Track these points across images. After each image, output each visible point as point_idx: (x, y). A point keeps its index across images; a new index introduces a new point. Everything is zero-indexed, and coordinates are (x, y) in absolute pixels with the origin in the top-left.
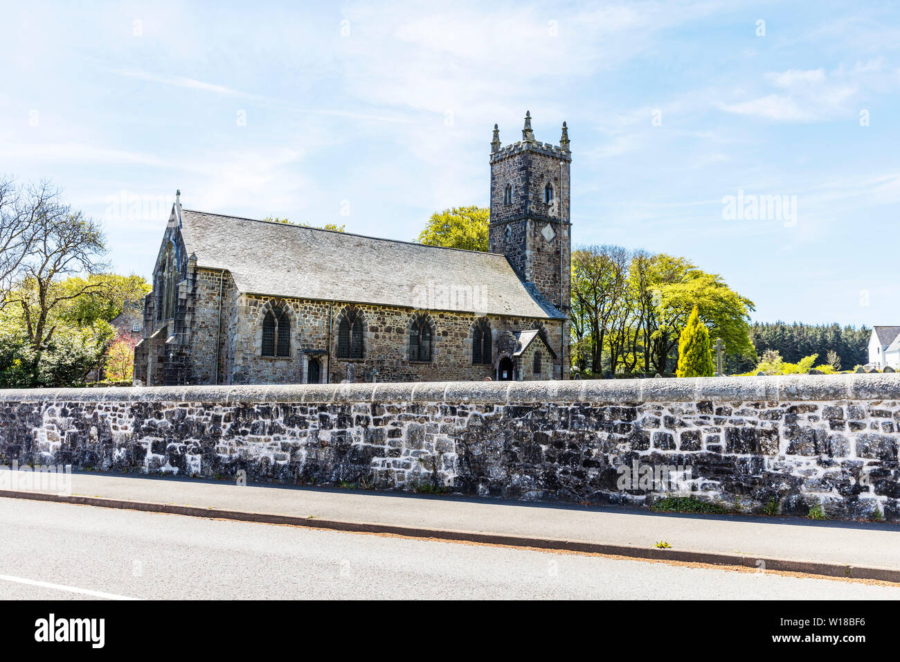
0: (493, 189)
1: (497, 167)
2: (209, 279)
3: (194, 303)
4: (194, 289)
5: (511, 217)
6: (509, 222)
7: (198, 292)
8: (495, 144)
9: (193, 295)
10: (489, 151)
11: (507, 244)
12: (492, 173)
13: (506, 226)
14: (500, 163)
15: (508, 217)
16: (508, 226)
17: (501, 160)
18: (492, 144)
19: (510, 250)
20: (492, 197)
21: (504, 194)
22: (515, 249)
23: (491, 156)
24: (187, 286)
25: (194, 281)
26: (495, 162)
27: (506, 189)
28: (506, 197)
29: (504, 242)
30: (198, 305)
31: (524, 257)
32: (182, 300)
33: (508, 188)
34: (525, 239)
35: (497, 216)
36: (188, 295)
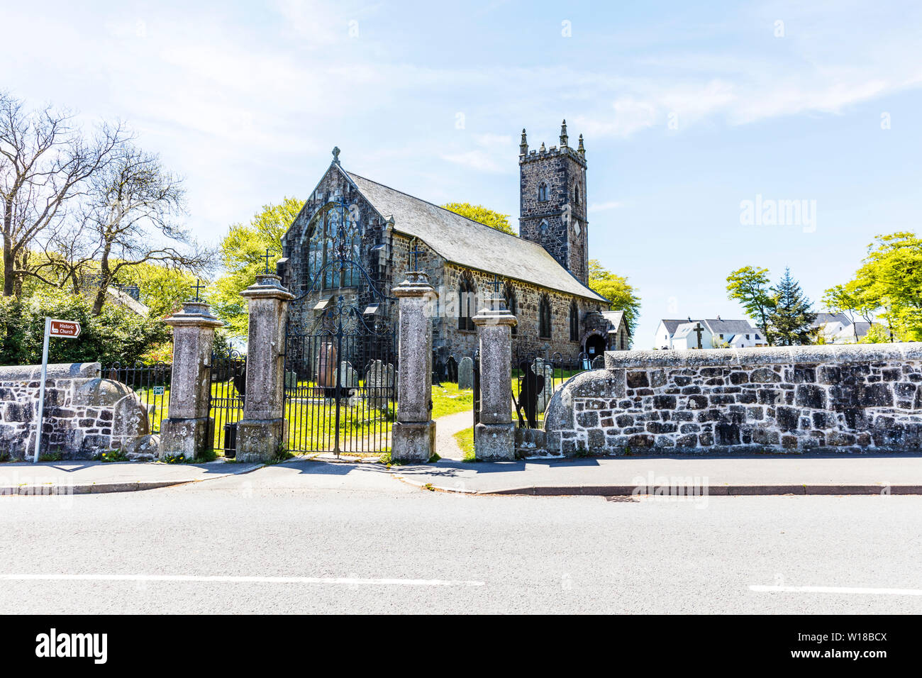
0: (523, 187)
1: (528, 167)
2: (401, 245)
3: (391, 271)
4: (391, 257)
5: (547, 212)
6: (546, 217)
7: (393, 259)
8: (524, 146)
9: (390, 262)
10: (518, 152)
11: (543, 236)
12: (522, 173)
13: (541, 221)
14: (531, 163)
15: (543, 212)
16: (544, 220)
17: (534, 161)
18: (521, 146)
19: (548, 241)
20: (522, 193)
21: (537, 192)
22: (553, 241)
23: (521, 157)
24: (386, 252)
25: (391, 247)
26: (525, 163)
27: (540, 187)
28: (539, 194)
29: (539, 234)
30: (394, 273)
31: (565, 248)
32: (382, 266)
33: (543, 187)
34: (566, 232)
35: (530, 210)
36: (387, 261)
